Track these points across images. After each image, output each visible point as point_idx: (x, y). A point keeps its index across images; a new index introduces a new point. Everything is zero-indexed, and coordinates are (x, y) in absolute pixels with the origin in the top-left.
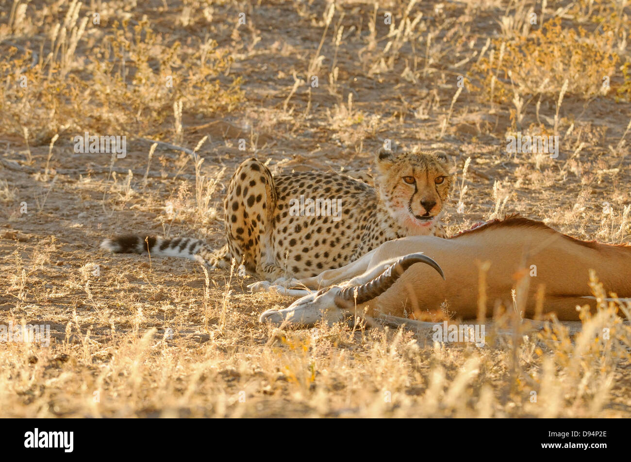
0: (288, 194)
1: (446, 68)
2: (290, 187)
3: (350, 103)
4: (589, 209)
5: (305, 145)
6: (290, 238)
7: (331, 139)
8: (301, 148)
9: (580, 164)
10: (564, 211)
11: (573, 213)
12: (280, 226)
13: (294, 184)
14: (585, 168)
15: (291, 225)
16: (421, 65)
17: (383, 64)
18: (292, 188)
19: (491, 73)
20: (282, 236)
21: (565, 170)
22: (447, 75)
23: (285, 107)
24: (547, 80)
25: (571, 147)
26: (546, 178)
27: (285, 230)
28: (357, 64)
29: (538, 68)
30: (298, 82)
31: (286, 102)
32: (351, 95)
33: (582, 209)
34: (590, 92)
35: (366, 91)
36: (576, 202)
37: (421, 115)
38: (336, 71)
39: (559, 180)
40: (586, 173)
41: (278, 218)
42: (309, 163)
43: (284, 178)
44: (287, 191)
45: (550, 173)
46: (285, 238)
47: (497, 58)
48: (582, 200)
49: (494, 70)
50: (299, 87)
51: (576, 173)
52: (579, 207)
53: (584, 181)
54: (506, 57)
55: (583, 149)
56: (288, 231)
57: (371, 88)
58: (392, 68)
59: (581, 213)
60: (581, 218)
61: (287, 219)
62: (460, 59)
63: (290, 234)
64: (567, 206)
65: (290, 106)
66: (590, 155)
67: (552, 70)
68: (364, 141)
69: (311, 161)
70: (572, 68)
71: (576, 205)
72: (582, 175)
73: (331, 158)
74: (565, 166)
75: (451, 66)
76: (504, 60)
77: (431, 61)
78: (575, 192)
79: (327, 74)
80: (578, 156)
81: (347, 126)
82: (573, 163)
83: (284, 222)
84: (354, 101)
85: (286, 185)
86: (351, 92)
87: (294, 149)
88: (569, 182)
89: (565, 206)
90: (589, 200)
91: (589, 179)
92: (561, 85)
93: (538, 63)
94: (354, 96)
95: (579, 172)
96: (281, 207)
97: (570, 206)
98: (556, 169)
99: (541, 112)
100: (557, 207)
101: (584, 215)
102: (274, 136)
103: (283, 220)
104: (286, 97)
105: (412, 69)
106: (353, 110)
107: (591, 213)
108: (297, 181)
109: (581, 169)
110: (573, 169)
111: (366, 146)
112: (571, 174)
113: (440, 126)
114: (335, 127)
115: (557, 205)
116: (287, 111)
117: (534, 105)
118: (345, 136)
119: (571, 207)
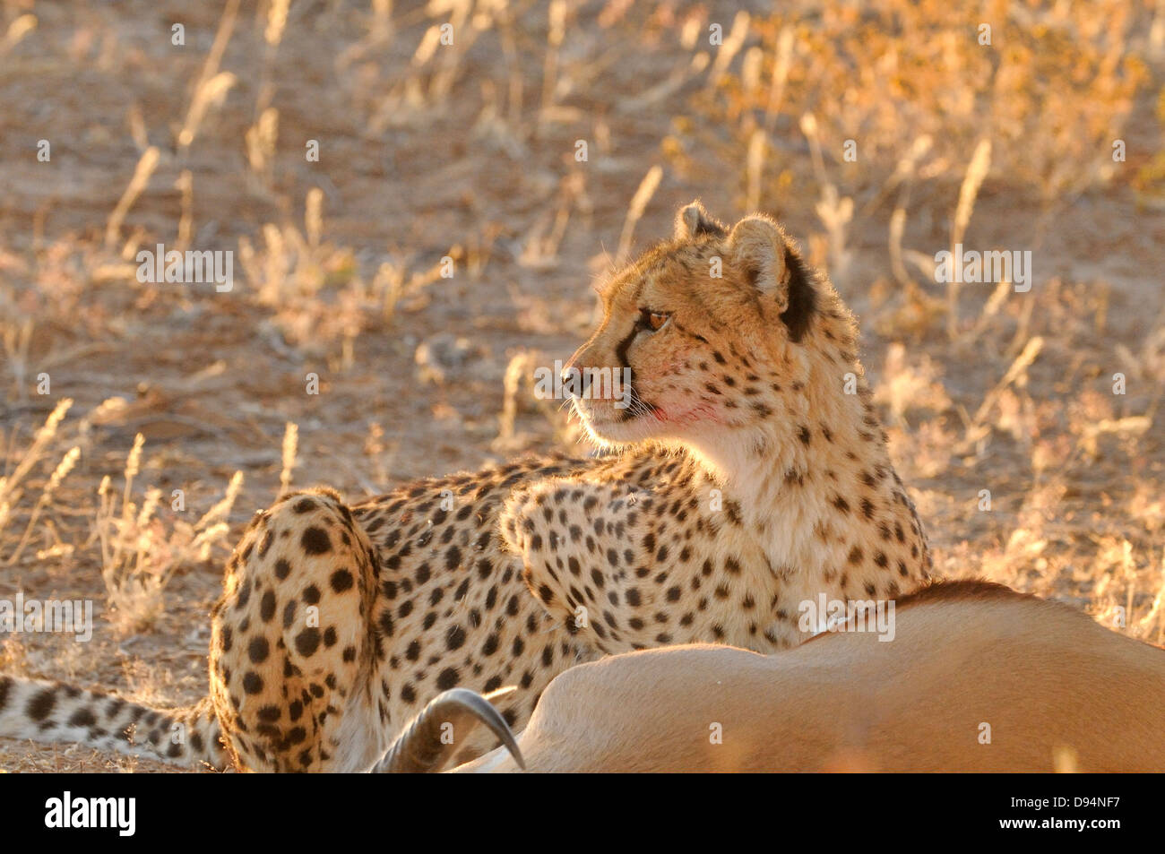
0: (406, 551)
1: (610, 109)
2: (406, 530)
3: (314, 220)
4: (1057, 546)
5: (175, 355)
6: (434, 672)
7: (253, 335)
8: (163, 363)
9: (1029, 405)
10: (980, 554)
11: (1008, 559)
12: (395, 645)
13: (417, 518)
14: (1043, 418)
15: (432, 632)
16: (533, 99)
17: (414, 97)
18: (414, 531)
19: (749, 123)
20: (408, 670)
21: (982, 425)
22: (614, 132)
23: (112, 235)
24: (922, 145)
25: (1002, 353)
26: (925, 452)
27: (413, 652)
28: (333, 96)
29: (898, 104)
30: (150, 159)
31: (116, 218)
32: (315, 198)
33: (1037, 547)
34: (1057, 179)
35: (364, 184)
36: (1015, 526)
37: (532, 254)
38: (268, 124)
39: (962, 457)
40: (1048, 432)
41: (387, 625)
42: (187, 411)
43: (384, 506)
44: (402, 543)
45: (937, 435)
46: (420, 676)
47: (766, 77)
48: (1035, 519)
49: (759, 115)
50: (157, 173)
51: (1018, 434)
52: (1028, 540)
53: (1040, 458)
54: (798, 75)
55: (1039, 359)
56: (426, 654)
57: (377, 175)
58: (441, 111)
59: (1033, 561)
60: (1034, 574)
61: (416, 617)
62: (655, 79)
63: (434, 660)
64: (989, 536)
65: (126, 232)
66: (1060, 376)
67: (940, 112)
68: (358, 340)
69: (195, 403)
70: (1001, 105)
71: (1018, 536)
72: (1036, 441)
73: (257, 395)
74: (983, 412)
75: (629, 105)
76: (793, 83)
77: (565, 87)
78: (1014, 494)
79: (242, 130)
80: (1022, 381)
81: (304, 293)
82: (1008, 402)
83: (406, 630)
84: (327, 213)
85: (395, 527)
86: (315, 185)
87: (141, 367)
88: (994, 459)
89: (981, 538)
90: (1057, 519)
91: (1056, 451)
92: (966, 160)
93: (896, 91)
94: (325, 201)
95: (1025, 429)
96: (391, 591)
97: (1000, 537)
98: (954, 422)
99: (909, 241)
100: (957, 540)
101: (1041, 564)
102: (77, 328)
103: (401, 624)
104: (113, 205)
105: (504, 113)
106: (322, 241)
107: (1063, 561)
108: (424, 508)
109: (1031, 422)
110: (1007, 421)
111: (364, 357)
112: (1001, 437)
113: (592, 291)
114: (268, 295)
115: (961, 533)
116: (119, 249)
117: (885, 222)
118: (300, 324)
119: (1000, 541)
